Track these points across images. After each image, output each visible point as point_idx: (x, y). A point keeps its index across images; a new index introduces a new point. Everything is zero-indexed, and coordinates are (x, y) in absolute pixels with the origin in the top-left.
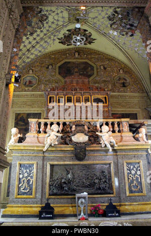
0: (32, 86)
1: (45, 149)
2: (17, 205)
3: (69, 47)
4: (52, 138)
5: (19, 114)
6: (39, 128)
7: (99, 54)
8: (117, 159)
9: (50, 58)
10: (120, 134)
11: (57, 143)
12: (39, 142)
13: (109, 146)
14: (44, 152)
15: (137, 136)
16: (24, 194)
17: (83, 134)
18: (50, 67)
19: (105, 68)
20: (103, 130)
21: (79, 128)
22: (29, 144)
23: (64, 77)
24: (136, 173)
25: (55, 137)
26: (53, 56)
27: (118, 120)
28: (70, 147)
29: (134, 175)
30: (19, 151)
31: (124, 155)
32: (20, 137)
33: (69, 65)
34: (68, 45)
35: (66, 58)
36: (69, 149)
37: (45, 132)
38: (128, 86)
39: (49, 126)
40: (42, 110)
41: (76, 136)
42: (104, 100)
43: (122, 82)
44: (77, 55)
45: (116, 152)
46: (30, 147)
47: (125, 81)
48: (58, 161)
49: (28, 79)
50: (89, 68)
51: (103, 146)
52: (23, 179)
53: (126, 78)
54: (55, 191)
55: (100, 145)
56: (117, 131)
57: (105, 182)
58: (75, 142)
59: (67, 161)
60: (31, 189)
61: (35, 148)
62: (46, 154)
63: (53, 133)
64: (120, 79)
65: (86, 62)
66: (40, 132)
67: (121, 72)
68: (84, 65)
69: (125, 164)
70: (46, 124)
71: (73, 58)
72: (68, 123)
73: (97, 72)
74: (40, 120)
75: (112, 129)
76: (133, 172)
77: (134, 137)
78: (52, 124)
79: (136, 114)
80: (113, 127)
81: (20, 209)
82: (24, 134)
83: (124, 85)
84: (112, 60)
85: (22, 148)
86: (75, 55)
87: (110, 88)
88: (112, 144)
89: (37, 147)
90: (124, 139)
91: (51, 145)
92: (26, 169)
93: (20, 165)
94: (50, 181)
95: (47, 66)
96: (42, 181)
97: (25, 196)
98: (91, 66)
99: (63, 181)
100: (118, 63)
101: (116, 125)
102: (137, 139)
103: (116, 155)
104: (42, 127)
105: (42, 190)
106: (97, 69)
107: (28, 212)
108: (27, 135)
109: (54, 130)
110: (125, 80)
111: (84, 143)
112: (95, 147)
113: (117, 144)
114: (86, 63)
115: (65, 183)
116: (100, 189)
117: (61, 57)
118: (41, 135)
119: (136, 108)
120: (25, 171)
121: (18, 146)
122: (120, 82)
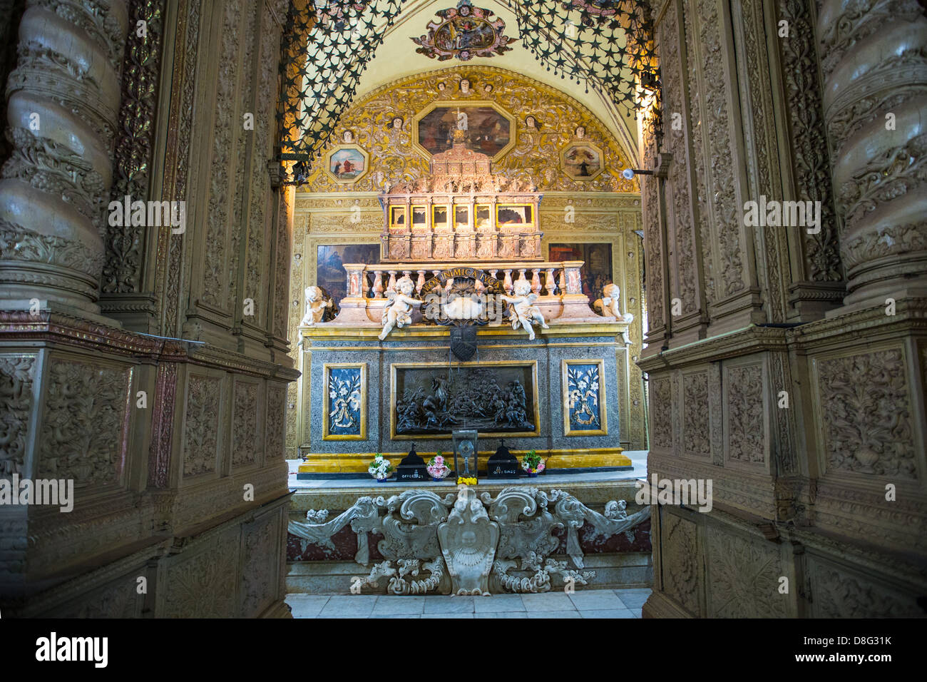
0: (354, 177)
1: (383, 335)
2: (329, 455)
3: (447, 63)
4: (398, 310)
6: (371, 284)
7: (526, 85)
8: (548, 356)
9: (397, 98)
10: (556, 299)
11: (409, 321)
12: (371, 319)
13: (528, 327)
14: (381, 342)
15: (598, 303)
16: (342, 431)
18: (397, 124)
19: (538, 125)
20: (517, 290)
21: (460, 286)
22: (348, 325)
23: (432, 152)
24: (589, 387)
25: (405, 308)
26: (404, 93)
27: (557, 265)
28: (439, 330)
29: (585, 391)
30: (326, 339)
31: (565, 347)
32: (326, 308)
33: (444, 118)
34: (441, 59)
35: (439, 96)
36: (437, 334)
38: (594, 173)
39: (392, 280)
43: (581, 161)
44: (465, 89)
45: (547, 342)
46: (349, 330)
47: (587, 160)
48: (413, 360)
49: (343, 156)
50: (498, 126)
51: (515, 326)
52: (338, 401)
53: (592, 152)
54: (408, 425)
55: (509, 324)
56: (551, 291)
57: (519, 405)
59: (435, 361)
60: (356, 421)
61: (362, 334)
62: (387, 347)
63: (401, 297)
64: (575, 153)
65: (490, 108)
66: (373, 296)
67: (580, 135)
68: (484, 117)
69: (565, 368)
70: (386, 277)
71: (457, 96)
72: (436, 273)
73: (518, 136)
74: (371, 267)
75: (539, 287)
76: (582, 385)
77: (591, 305)
79: (609, 245)
80: (543, 282)
81: (335, 463)
83: (584, 170)
84: (558, 100)
85: (332, 334)
86: (460, 88)
87: (548, 178)
88: (536, 322)
89: (366, 329)
90: (568, 309)
91: (395, 327)
92: (343, 379)
93: (330, 370)
94: (397, 405)
96: (381, 404)
97: (344, 436)
98: (503, 119)
99: (426, 403)
100: (574, 109)
101: (550, 278)
103: (546, 347)
104: (378, 283)
105: (381, 424)
106: (518, 127)
107: (353, 468)
108: (343, 302)
109: (403, 290)
110: (589, 156)
111: (471, 320)
112: (498, 328)
113: (547, 321)
114: (490, 111)
115: (429, 408)
116: (505, 420)
117: (424, 93)
118: (378, 303)
119: (609, 231)
120: (341, 383)
121: (323, 330)
122: (576, 161)
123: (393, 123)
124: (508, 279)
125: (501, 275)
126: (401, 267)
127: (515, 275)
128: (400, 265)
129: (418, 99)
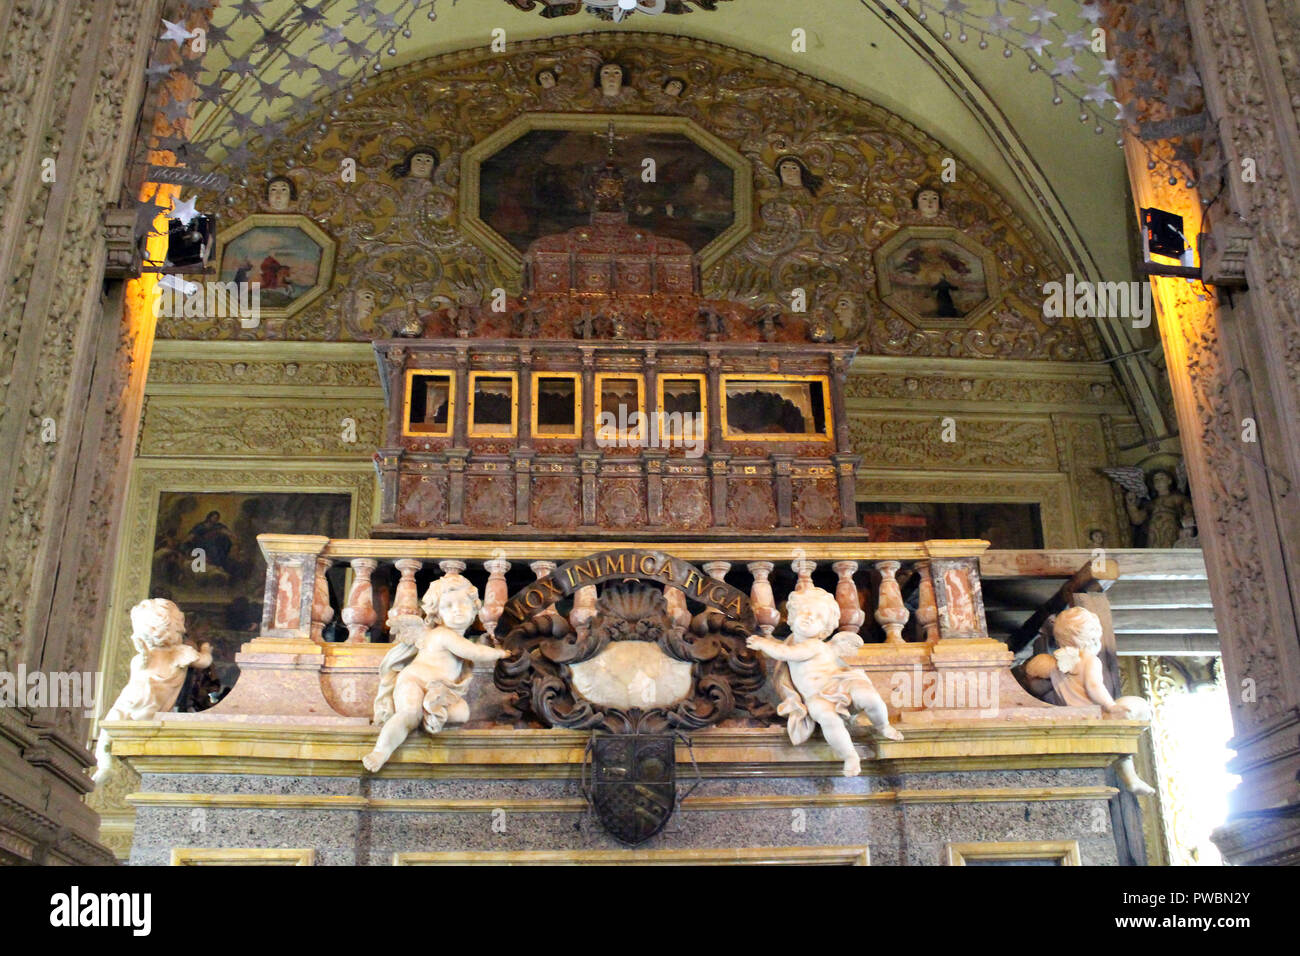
1: (375, 757)
4: (427, 678)
5: (188, 502)
6: (337, 601)
7: (775, 82)
8: (901, 832)
9: (422, 102)
10: (916, 650)
11: (462, 712)
12: (335, 705)
13: (838, 735)
14: (368, 778)
15: (1041, 664)
17: (652, 651)
18: (421, 166)
19: (811, 182)
20: (796, 622)
21: (623, 606)
22: (263, 721)
23: (520, 241)
25: (452, 671)
26: (444, 90)
27: (908, 550)
28: (558, 743)
30: (189, 767)
31: (952, 802)
32: (191, 669)
33: (551, 158)
34: (550, 12)
36: (550, 756)
37: (380, 634)
38: (972, 307)
39: (405, 590)
40: (354, 477)
41: (601, 660)
42: (803, 404)
43: (936, 278)
44: (611, 88)
45: (894, 783)
46: (267, 737)
47: (953, 276)
49: (260, 247)
50: (701, 181)
51: (799, 733)
53: (963, 255)
55: (775, 729)
56: (896, 631)
58: (595, 709)
59: (540, 845)
61: (307, 751)
62: (387, 797)
63: (438, 638)
64: (917, 259)
65: (678, 137)
66: (340, 634)
67: (928, 207)
68: (664, 158)
70: (385, 577)
71: (587, 103)
72: (542, 569)
73: (758, 209)
74: (342, 548)
75: (858, 616)
77: (1020, 674)
78: (428, 574)
79: (1034, 509)
80: (870, 602)
82: (226, 650)
83: (945, 302)
84: (863, 120)
85: (211, 748)
86: (598, 83)
88: (863, 722)
89: (321, 737)
91: (419, 730)
95: (395, 159)
98: (712, 163)
100: (908, 145)
101: (891, 590)
102: (1041, 690)
103: (896, 802)
104: (358, 598)
106: (757, 185)
108: (249, 653)
109: (447, 616)
110: (956, 264)
111: (659, 713)
112: (744, 740)
113: (896, 718)
114: (678, 144)
117: (499, 93)
118: (351, 656)
119: (1029, 468)
121: (182, 735)
122: (920, 278)
123: (408, 165)
124: (763, 591)
125: (741, 577)
126: (432, 549)
127: (784, 581)
128: (432, 543)
129: (480, 107)
